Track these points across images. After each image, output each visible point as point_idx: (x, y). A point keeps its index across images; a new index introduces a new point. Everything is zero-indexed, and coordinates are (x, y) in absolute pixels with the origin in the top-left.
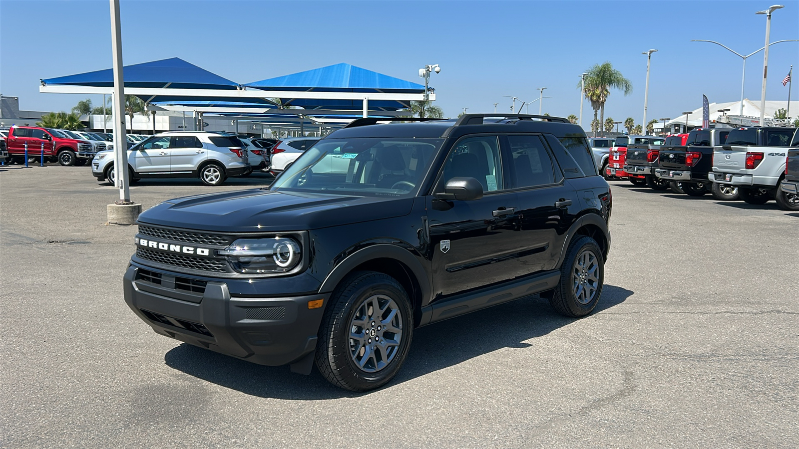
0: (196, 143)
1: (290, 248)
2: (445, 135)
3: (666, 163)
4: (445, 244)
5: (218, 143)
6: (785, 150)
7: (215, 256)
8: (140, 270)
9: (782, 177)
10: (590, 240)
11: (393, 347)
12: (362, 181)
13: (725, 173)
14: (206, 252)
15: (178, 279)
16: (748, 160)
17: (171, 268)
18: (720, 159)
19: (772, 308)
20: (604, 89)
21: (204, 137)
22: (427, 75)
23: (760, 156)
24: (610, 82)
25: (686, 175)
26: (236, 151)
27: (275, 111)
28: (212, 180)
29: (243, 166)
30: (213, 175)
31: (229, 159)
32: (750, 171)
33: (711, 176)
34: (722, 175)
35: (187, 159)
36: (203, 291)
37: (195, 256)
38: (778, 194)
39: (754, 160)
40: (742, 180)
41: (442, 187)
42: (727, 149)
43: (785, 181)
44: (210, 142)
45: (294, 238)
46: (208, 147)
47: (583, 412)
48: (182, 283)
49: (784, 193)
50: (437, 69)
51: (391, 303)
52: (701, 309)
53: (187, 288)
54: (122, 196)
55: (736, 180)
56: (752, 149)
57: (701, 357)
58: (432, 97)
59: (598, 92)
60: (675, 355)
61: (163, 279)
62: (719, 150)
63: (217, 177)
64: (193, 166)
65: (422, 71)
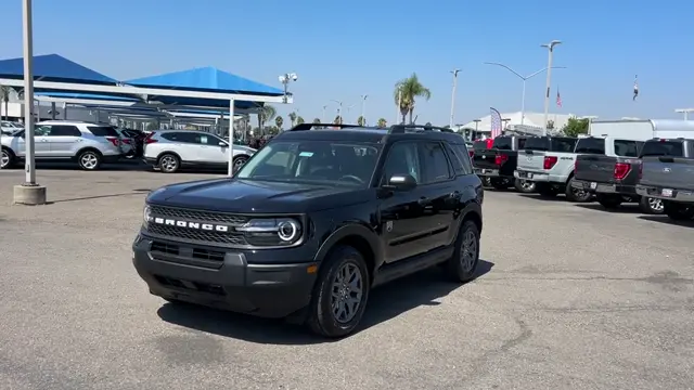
0: (75, 132)
1: (294, 226)
2: (384, 141)
3: (479, 163)
4: (390, 224)
5: (96, 132)
6: (574, 156)
7: (232, 232)
8: (154, 243)
9: (572, 175)
10: (471, 223)
11: (356, 304)
12: (298, 173)
13: (527, 172)
14: (225, 229)
15: (195, 250)
16: (546, 162)
17: (190, 241)
18: (524, 161)
19: (597, 275)
20: (411, 98)
21: (82, 127)
22: (286, 82)
23: (554, 160)
24: (416, 93)
25: (495, 173)
26: (113, 140)
27: (140, 104)
28: (89, 165)
29: (117, 153)
30: (90, 162)
31: (105, 146)
32: (547, 171)
33: (516, 174)
34: (524, 173)
35: (67, 145)
36: (222, 259)
37: (214, 232)
38: (568, 188)
39: (550, 163)
40: (541, 177)
41: (387, 180)
42: (529, 153)
43: (573, 178)
44: (89, 132)
45: (297, 219)
46: (86, 135)
47: (504, 348)
48: (200, 252)
49: (572, 188)
50: (295, 77)
51: (356, 270)
52: (548, 275)
53: (206, 257)
54: (28, 179)
55: (536, 177)
56: (548, 154)
57: (565, 310)
58: (290, 100)
59: (406, 100)
60: (547, 309)
61: (181, 250)
62: (522, 153)
63: (94, 163)
64: (73, 152)
65: (282, 78)
